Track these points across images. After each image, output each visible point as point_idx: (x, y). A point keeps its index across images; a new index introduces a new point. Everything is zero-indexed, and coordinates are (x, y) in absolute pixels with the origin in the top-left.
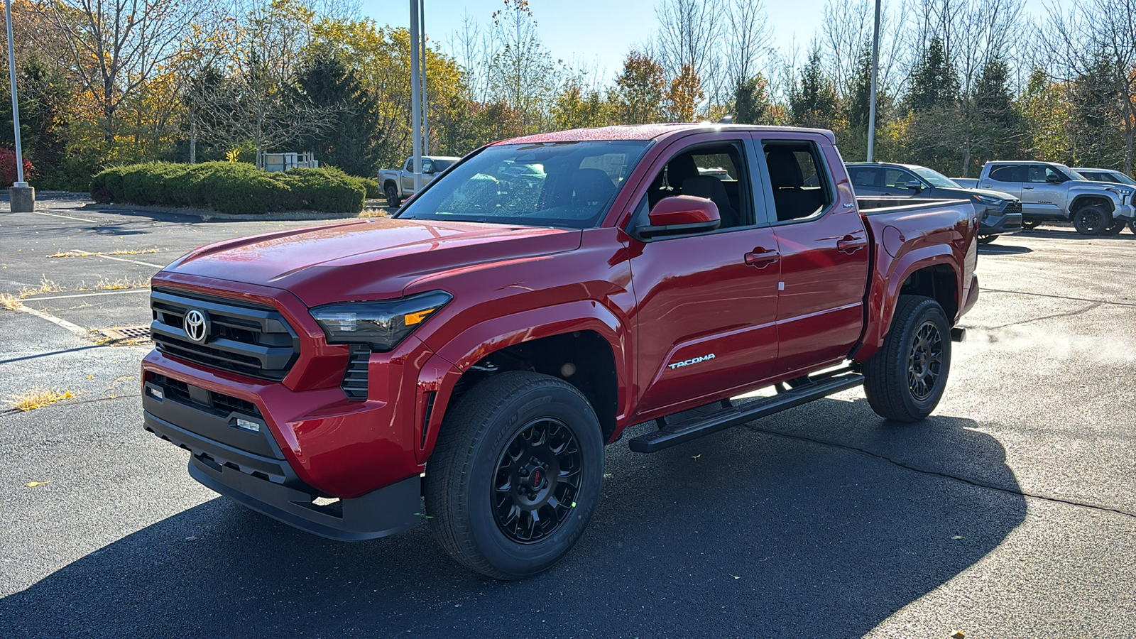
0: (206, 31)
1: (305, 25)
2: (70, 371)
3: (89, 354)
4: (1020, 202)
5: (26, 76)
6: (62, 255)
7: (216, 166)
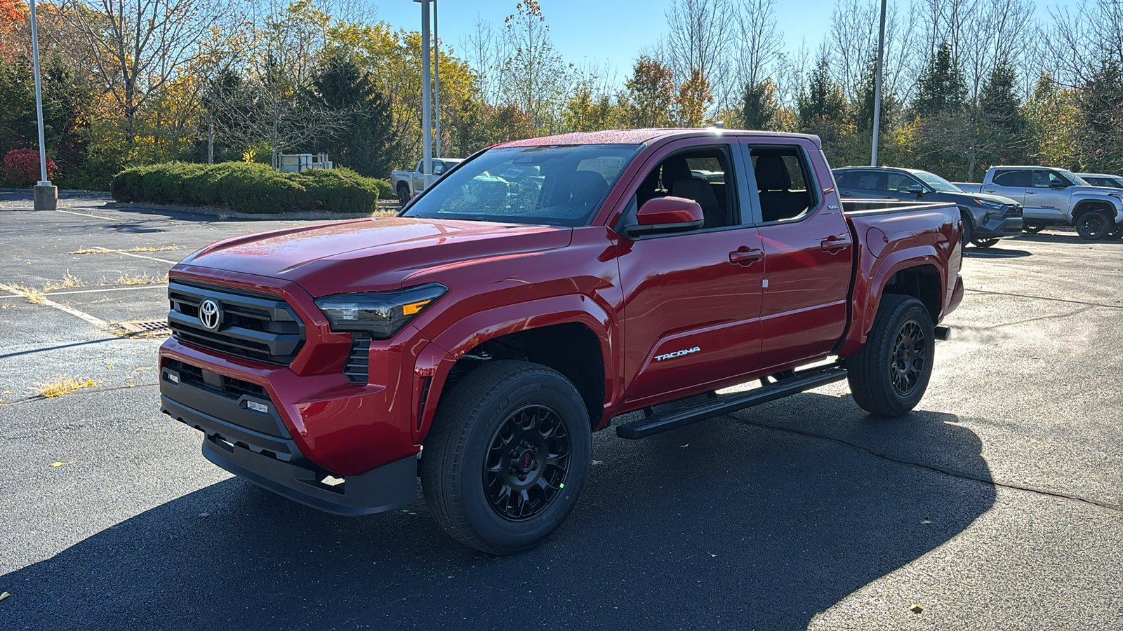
0: (225, 35)
1: (321, 29)
2: (92, 361)
3: (109, 346)
4: (1021, 206)
5: (50, 78)
6: (84, 251)
7: (233, 167)
